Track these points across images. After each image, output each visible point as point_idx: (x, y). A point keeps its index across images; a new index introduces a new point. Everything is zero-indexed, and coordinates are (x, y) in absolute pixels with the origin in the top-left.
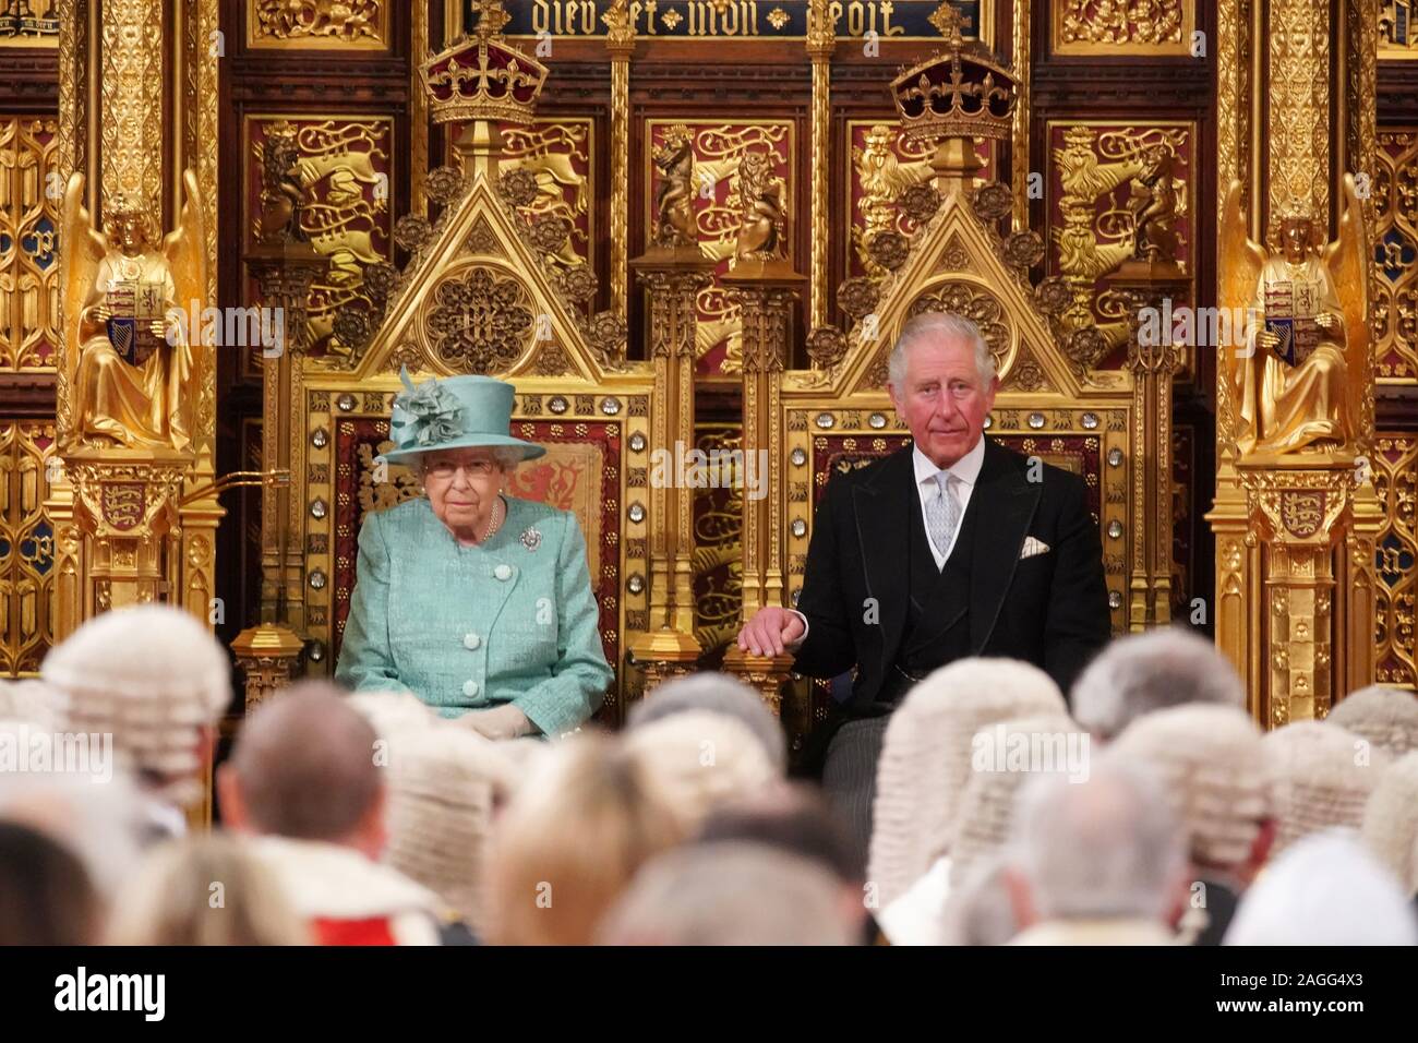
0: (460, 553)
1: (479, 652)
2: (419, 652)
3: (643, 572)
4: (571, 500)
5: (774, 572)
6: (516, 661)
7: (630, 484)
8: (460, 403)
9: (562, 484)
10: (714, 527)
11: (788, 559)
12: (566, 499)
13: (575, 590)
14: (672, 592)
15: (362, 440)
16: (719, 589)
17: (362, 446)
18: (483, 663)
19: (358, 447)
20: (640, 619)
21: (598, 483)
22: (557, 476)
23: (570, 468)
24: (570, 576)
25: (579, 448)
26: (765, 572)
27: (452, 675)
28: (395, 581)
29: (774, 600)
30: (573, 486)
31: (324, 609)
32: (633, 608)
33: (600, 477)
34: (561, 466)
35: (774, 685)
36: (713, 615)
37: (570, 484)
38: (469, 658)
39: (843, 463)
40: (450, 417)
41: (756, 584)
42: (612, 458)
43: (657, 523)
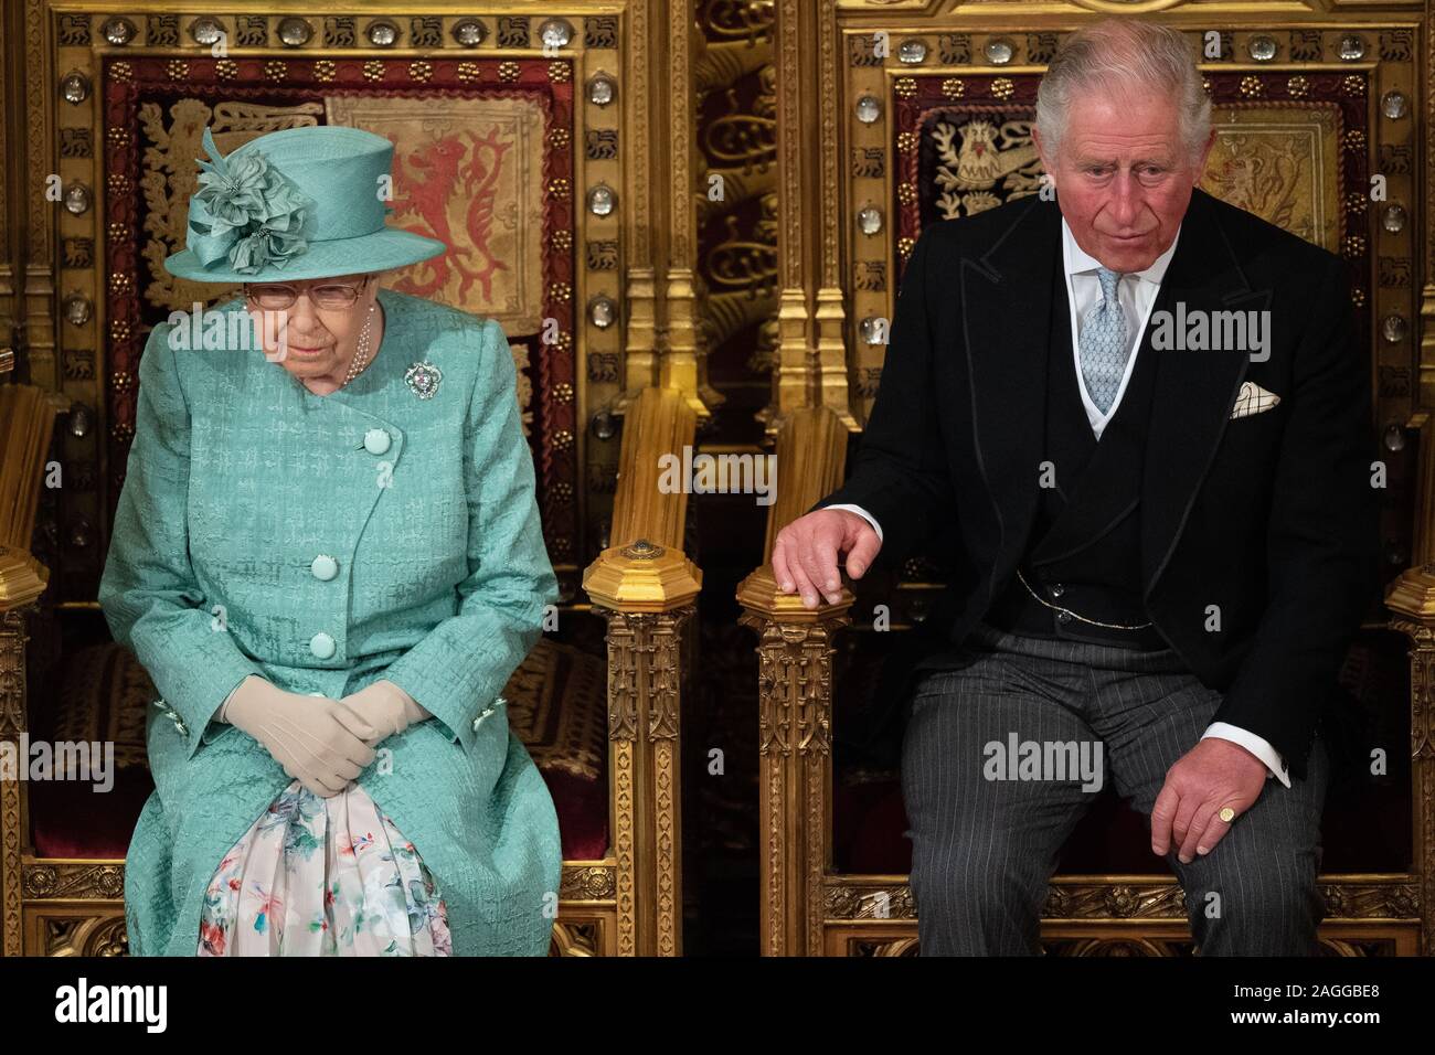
0: (306, 409)
1: (335, 585)
2: (237, 579)
3: (613, 294)
4: (492, 194)
5: (830, 294)
6: (398, 596)
7: (593, 153)
8: (299, 197)
9: (478, 169)
10: (736, 140)
11: (853, 269)
12: (484, 193)
13: (497, 457)
14: (662, 329)
15: (145, 97)
16: (749, 237)
17: (146, 106)
18: (343, 603)
19: (139, 109)
20: (610, 367)
21: (537, 161)
22: (469, 157)
23: (490, 142)
24: (488, 435)
25: (506, 106)
26: (815, 294)
27: (293, 622)
28: (199, 460)
29: (832, 338)
30: (497, 170)
31: (90, 354)
32: (599, 349)
33: (541, 151)
34: (474, 138)
35: (822, 640)
36: (737, 276)
37: (490, 169)
38: (320, 594)
39: (942, 127)
40: (283, 225)
41: (801, 313)
42: (560, 114)
43: (637, 216)
